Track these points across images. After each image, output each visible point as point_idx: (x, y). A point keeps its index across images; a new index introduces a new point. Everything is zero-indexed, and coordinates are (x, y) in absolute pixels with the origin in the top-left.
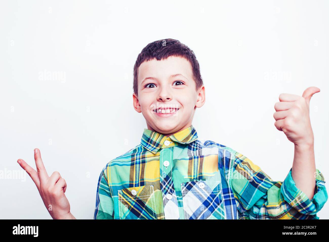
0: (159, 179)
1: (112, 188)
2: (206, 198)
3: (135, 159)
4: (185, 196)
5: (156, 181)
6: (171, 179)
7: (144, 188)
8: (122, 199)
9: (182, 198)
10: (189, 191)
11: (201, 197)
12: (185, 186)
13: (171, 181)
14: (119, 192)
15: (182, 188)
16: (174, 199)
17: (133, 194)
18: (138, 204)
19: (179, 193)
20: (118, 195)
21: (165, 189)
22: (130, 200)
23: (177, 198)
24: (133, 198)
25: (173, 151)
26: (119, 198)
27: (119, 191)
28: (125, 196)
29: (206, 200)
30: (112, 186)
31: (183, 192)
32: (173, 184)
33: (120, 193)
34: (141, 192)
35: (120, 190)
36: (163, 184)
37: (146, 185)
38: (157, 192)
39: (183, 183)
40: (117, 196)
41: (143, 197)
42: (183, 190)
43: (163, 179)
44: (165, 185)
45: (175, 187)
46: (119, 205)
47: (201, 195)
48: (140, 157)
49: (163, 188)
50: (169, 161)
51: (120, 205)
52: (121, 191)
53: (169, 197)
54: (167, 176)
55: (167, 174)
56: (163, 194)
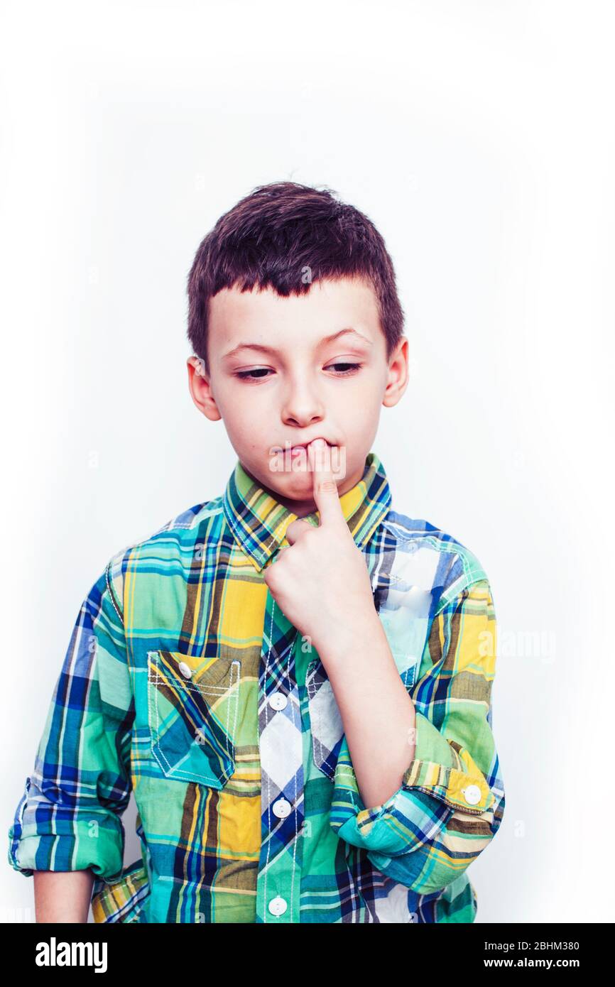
0: (259, 644)
1: (132, 645)
3: (203, 565)
4: (313, 695)
5: (251, 648)
6: (290, 650)
7: (213, 665)
8: (157, 677)
13: (290, 657)
14: (149, 658)
16: (293, 708)
17: (183, 671)
18: (195, 702)
20: (147, 667)
21: (268, 676)
22: (177, 686)
24: (185, 683)
26: (150, 673)
27: (150, 654)
28: (166, 672)
30: (133, 638)
31: (310, 684)
32: (294, 665)
33: (154, 662)
34: (205, 673)
35: (153, 651)
36: (268, 661)
37: (221, 655)
40: (145, 670)
41: (208, 690)
43: (271, 646)
44: (273, 665)
46: (149, 695)
48: (215, 560)
49: (264, 675)
51: (152, 694)
52: (155, 653)
53: (278, 704)
54: (284, 638)
55: (284, 633)
56: (263, 692)
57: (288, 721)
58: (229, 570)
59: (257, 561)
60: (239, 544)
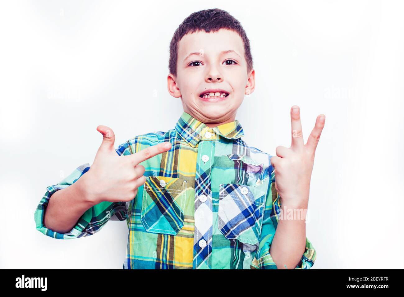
0: (194, 175)
2: (247, 207)
4: (222, 199)
5: (191, 177)
6: (208, 178)
7: (176, 181)
8: (147, 187)
9: (219, 201)
10: (229, 194)
11: (241, 204)
12: (225, 187)
13: (209, 180)
15: (220, 189)
16: (209, 201)
17: (161, 184)
18: (166, 197)
19: (216, 195)
21: (199, 188)
22: (157, 191)
23: (213, 200)
24: (161, 189)
28: (152, 185)
29: (247, 209)
31: (221, 194)
32: (211, 184)
33: (147, 181)
34: (172, 184)
35: (147, 176)
36: (198, 182)
37: (179, 177)
38: (189, 190)
39: (222, 184)
41: (173, 191)
42: (221, 191)
43: (199, 176)
44: (201, 184)
45: (212, 187)
46: (143, 194)
47: (242, 202)
49: (197, 187)
50: (209, 157)
51: (145, 194)
52: (148, 178)
54: (205, 173)
55: (205, 172)
56: (197, 194)
57: (207, 206)
58: (181, 145)
59: (192, 144)
60: (184, 139)
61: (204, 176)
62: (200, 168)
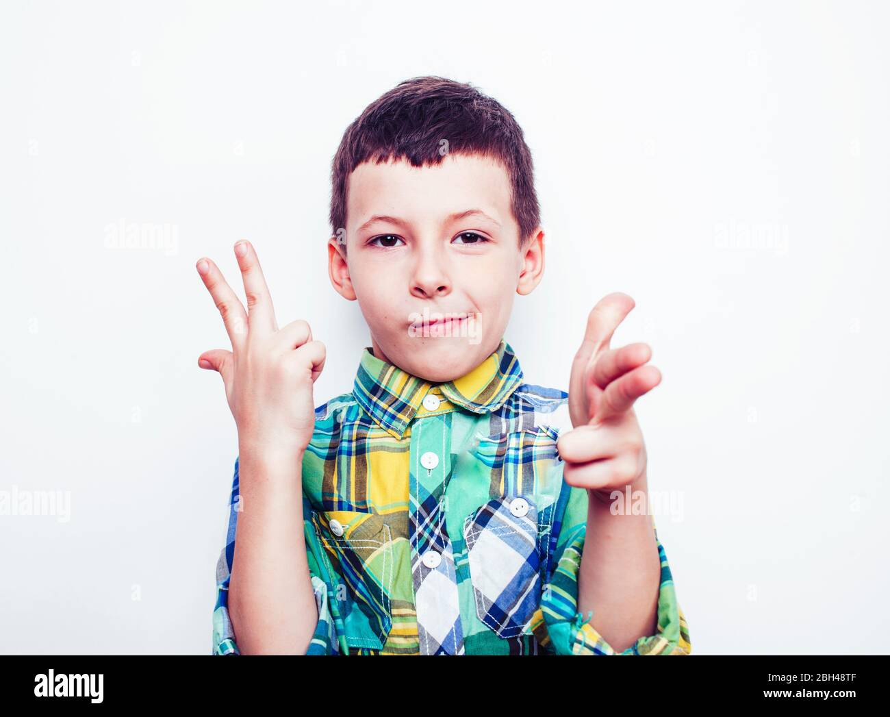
0: (405, 508)
2: (534, 544)
4: (472, 545)
5: (398, 512)
10: (485, 529)
11: (521, 541)
13: (440, 513)
16: (447, 563)
17: (333, 530)
18: (348, 561)
21: (420, 536)
23: (454, 558)
24: (338, 542)
25: (450, 427)
29: (535, 550)
31: (468, 535)
32: (445, 521)
38: (398, 543)
41: (362, 544)
42: (467, 529)
43: (418, 506)
44: (424, 525)
45: (449, 529)
47: (521, 536)
48: (351, 436)
49: (416, 535)
50: (438, 455)
53: (432, 561)
54: (431, 497)
55: (431, 492)
56: (416, 551)
57: (443, 576)
58: (369, 443)
59: (396, 431)
60: (378, 422)
61: (430, 504)
62: (420, 485)
